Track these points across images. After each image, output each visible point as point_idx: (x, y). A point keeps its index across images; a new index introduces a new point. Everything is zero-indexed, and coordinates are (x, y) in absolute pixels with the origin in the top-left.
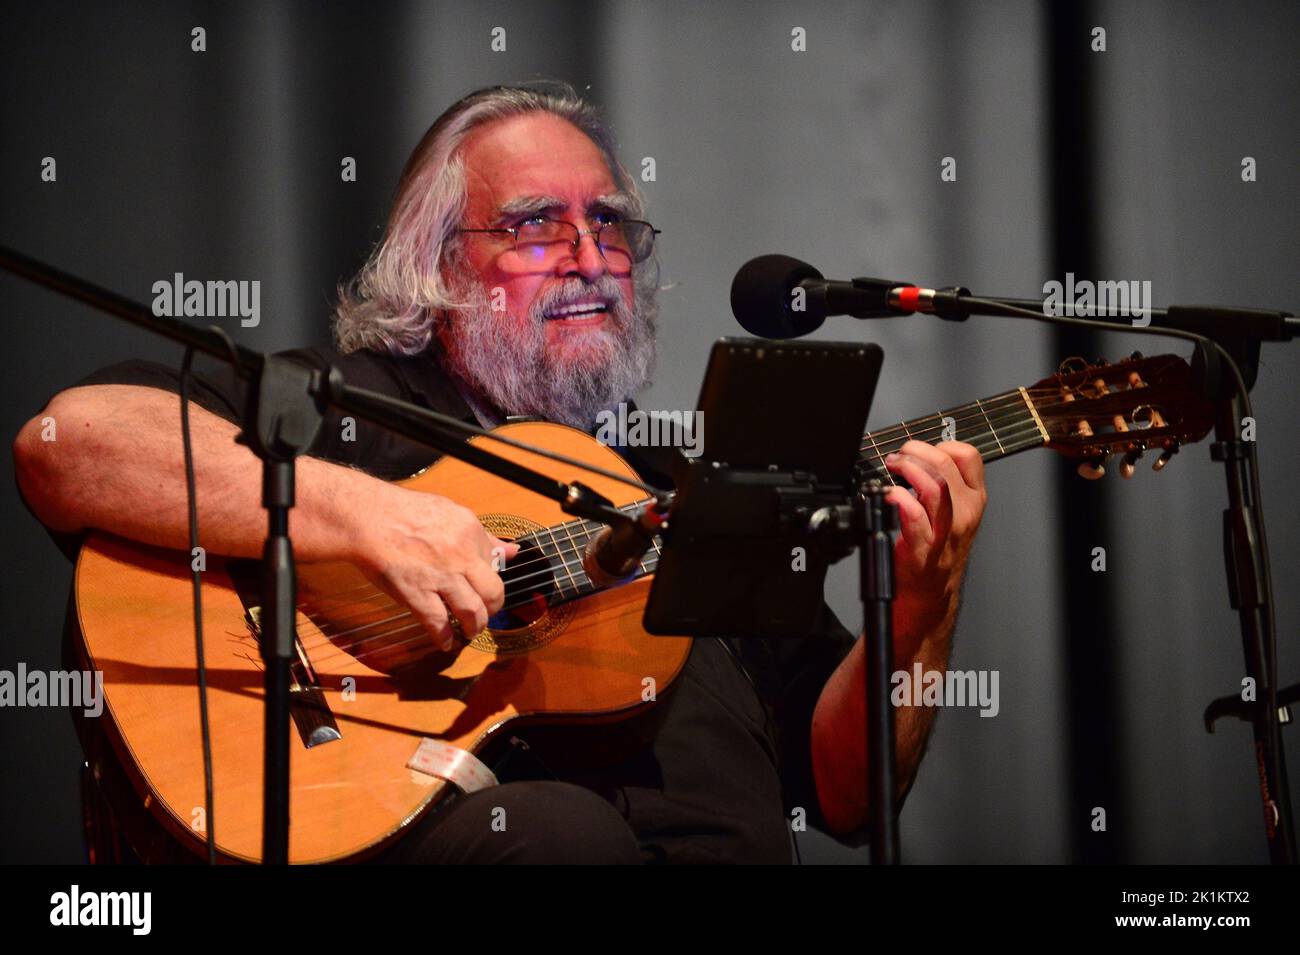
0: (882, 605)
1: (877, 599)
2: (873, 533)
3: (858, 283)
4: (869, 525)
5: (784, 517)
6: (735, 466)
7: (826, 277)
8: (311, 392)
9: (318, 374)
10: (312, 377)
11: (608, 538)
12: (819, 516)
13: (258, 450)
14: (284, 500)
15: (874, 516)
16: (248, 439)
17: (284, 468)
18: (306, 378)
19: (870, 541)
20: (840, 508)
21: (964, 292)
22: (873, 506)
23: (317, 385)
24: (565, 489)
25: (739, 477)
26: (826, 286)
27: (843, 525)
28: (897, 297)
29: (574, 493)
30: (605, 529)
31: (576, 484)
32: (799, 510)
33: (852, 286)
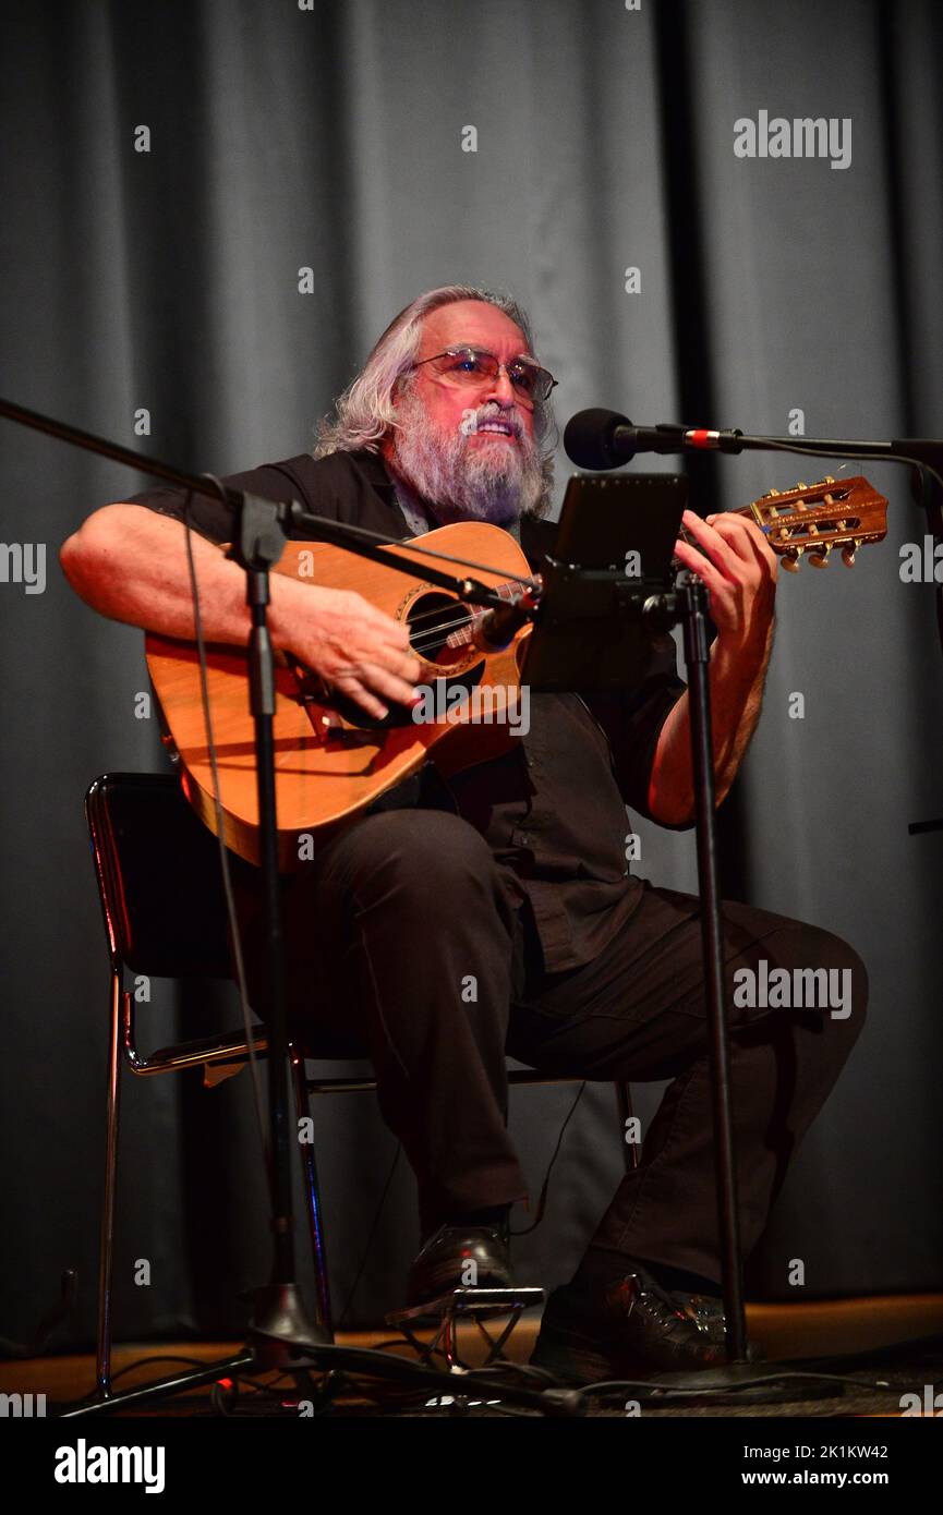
0: (701, 666)
1: (697, 662)
2: (693, 613)
3: (659, 428)
4: (690, 608)
5: (623, 604)
6: (585, 567)
7: (634, 424)
8: (279, 520)
9: (283, 506)
10: (279, 508)
11: (492, 617)
12: (649, 603)
13: (242, 563)
14: (262, 599)
15: (693, 601)
16: (234, 555)
17: (261, 576)
18: (274, 509)
19: (691, 619)
20: (667, 596)
21: (739, 433)
22: (692, 594)
23: (282, 515)
24: (462, 584)
25: (591, 575)
26: (636, 431)
27: (670, 608)
28: (690, 438)
29: (468, 587)
30: (490, 611)
31: (469, 580)
32: (633, 598)
33: (655, 430)
